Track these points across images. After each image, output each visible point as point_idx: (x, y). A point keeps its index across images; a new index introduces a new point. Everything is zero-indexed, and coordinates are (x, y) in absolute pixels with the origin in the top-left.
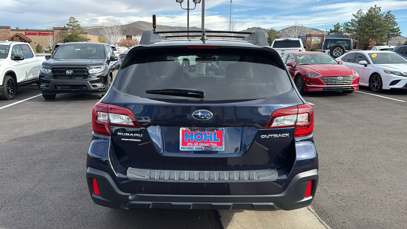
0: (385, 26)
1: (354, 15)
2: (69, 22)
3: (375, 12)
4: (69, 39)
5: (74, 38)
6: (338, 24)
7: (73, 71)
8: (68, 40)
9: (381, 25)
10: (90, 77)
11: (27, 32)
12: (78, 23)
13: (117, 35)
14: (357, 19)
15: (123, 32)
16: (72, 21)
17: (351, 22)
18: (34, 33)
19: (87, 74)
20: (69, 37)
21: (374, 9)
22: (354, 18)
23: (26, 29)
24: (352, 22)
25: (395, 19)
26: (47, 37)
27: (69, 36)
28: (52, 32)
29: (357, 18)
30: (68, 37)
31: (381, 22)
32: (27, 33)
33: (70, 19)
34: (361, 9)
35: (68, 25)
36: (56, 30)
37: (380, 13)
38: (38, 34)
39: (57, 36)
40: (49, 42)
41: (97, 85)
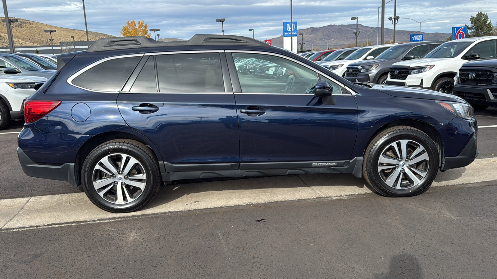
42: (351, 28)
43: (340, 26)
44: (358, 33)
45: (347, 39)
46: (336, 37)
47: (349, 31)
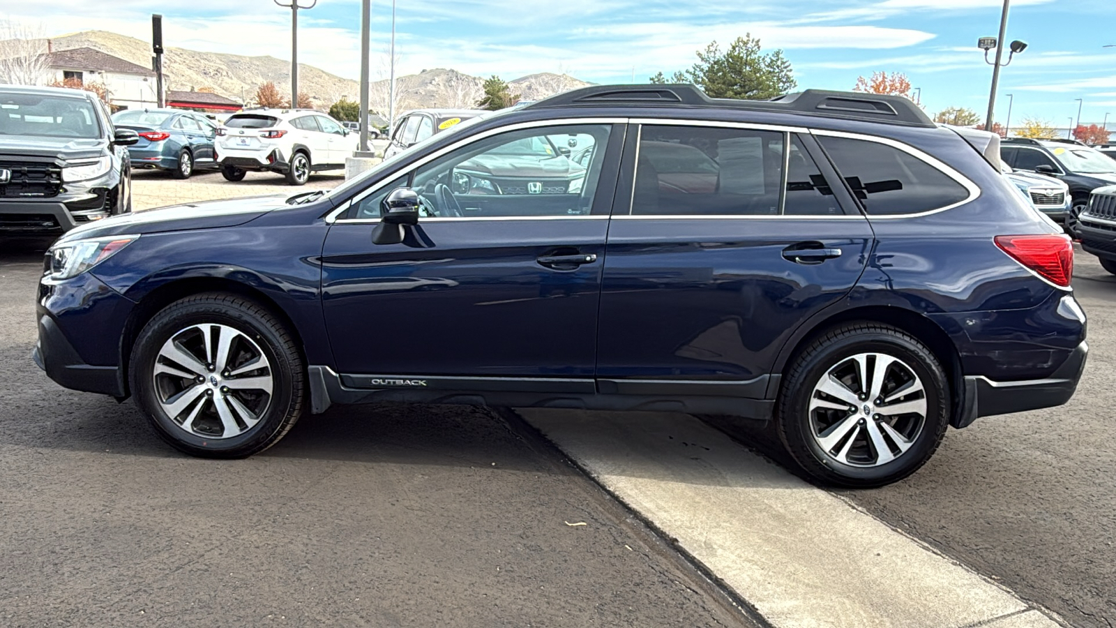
0: (769, 85)
1: (699, 55)
3: (747, 50)
6: (660, 74)
7: (13, 172)
9: (760, 84)
10: (66, 191)
13: (34, 68)
14: (706, 66)
15: (54, 62)
17: (692, 70)
19: (58, 182)
21: (745, 44)
22: (699, 62)
24: (695, 72)
25: (791, 70)
29: (706, 61)
31: (761, 76)
34: (714, 41)
37: (759, 54)
41: (89, 217)
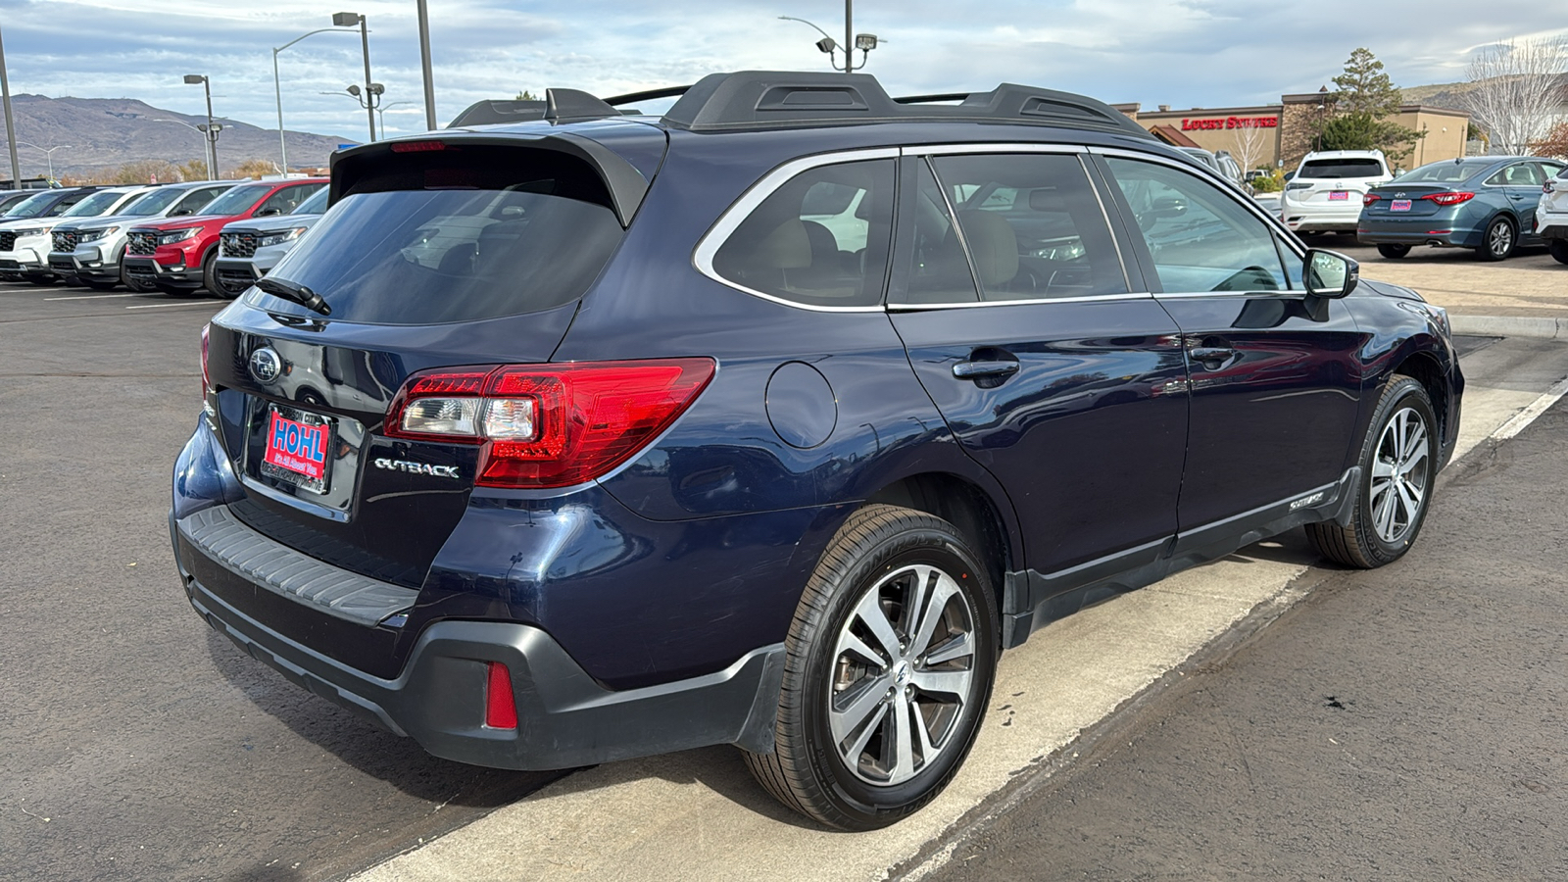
2: (1346, 70)
4: (1332, 138)
5: (1352, 131)
8: (1328, 142)
11: (1191, 120)
12: (1379, 72)
13: (1538, 107)
16: (1357, 64)
18: (1213, 121)
20: (1335, 129)
23: (1193, 110)
26: (1237, 135)
27: (1337, 124)
28: (1275, 115)
30: (1331, 129)
32: (1189, 123)
33: (1351, 57)
35: (1339, 81)
36: (1291, 106)
38: (1224, 125)
39: (1292, 127)
40: (1242, 151)
42: (107, 113)
43: (61, 100)
44: (218, 129)
45: (96, 146)
46: (52, 137)
47: (100, 120)
